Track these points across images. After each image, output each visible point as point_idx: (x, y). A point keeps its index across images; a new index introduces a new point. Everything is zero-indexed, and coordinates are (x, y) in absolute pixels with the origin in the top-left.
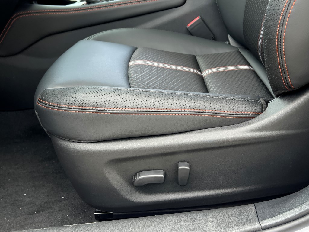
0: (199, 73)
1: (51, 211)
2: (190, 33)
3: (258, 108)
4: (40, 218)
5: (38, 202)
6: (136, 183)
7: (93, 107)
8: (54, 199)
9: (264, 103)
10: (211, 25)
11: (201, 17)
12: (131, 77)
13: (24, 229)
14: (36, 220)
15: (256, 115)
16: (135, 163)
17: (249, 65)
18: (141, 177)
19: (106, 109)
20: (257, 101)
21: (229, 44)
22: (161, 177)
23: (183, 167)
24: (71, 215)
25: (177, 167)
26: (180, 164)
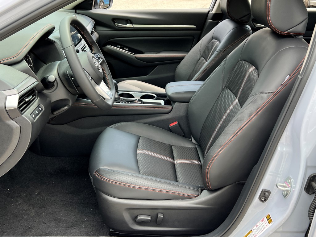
0: (173, 161)
1: (80, 227)
2: (170, 130)
3: (198, 193)
4: (74, 231)
5: (71, 221)
6: (137, 221)
7: (125, 183)
8: (80, 220)
9: (200, 191)
10: (183, 126)
11: (178, 122)
12: (139, 163)
13: (66, 236)
14: (72, 231)
15: (196, 197)
16: (138, 211)
17: (200, 161)
18: (140, 218)
19: (131, 185)
20: (198, 190)
21: (192, 141)
22: (149, 219)
23: (160, 216)
24: (92, 231)
25: (157, 215)
26: (159, 214)
